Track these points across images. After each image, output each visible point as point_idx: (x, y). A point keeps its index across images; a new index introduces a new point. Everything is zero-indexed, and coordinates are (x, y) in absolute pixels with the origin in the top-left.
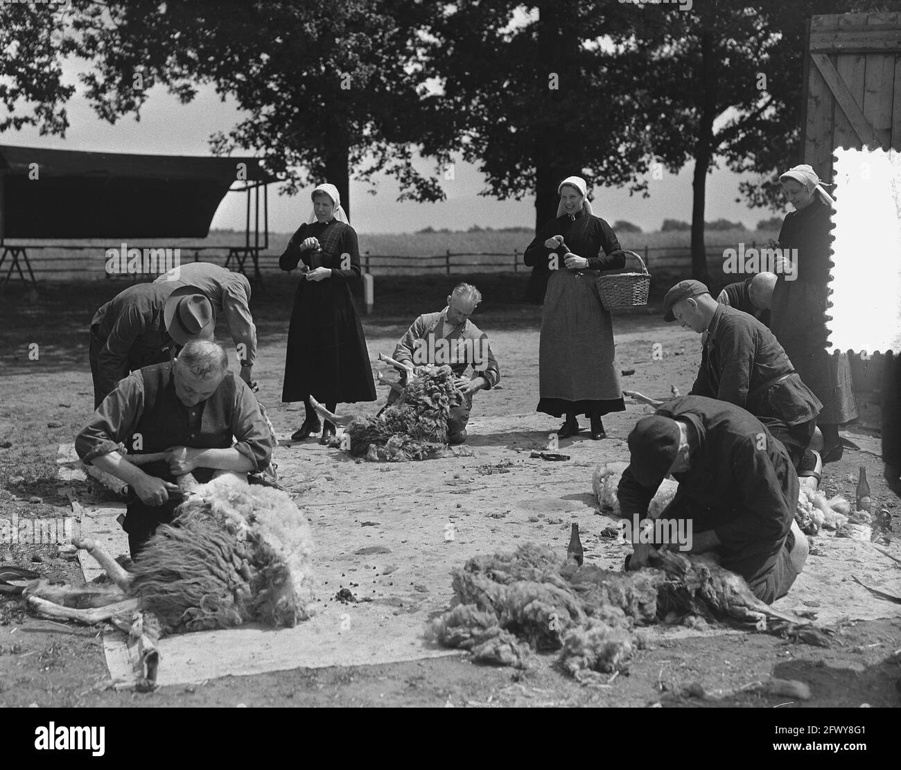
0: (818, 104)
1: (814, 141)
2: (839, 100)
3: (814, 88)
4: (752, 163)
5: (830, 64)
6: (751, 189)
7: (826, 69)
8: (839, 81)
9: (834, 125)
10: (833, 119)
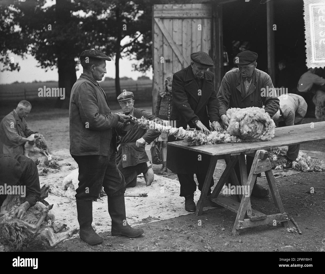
0: (158, 35)
1: (157, 48)
2: (165, 34)
3: (156, 30)
4: (135, 57)
5: (161, 22)
6: (136, 66)
7: (160, 24)
8: (164, 28)
9: (163, 43)
10: (163, 41)
